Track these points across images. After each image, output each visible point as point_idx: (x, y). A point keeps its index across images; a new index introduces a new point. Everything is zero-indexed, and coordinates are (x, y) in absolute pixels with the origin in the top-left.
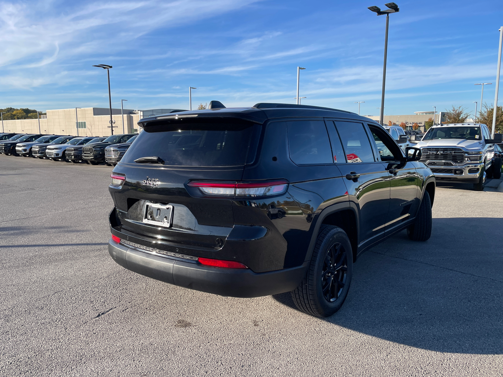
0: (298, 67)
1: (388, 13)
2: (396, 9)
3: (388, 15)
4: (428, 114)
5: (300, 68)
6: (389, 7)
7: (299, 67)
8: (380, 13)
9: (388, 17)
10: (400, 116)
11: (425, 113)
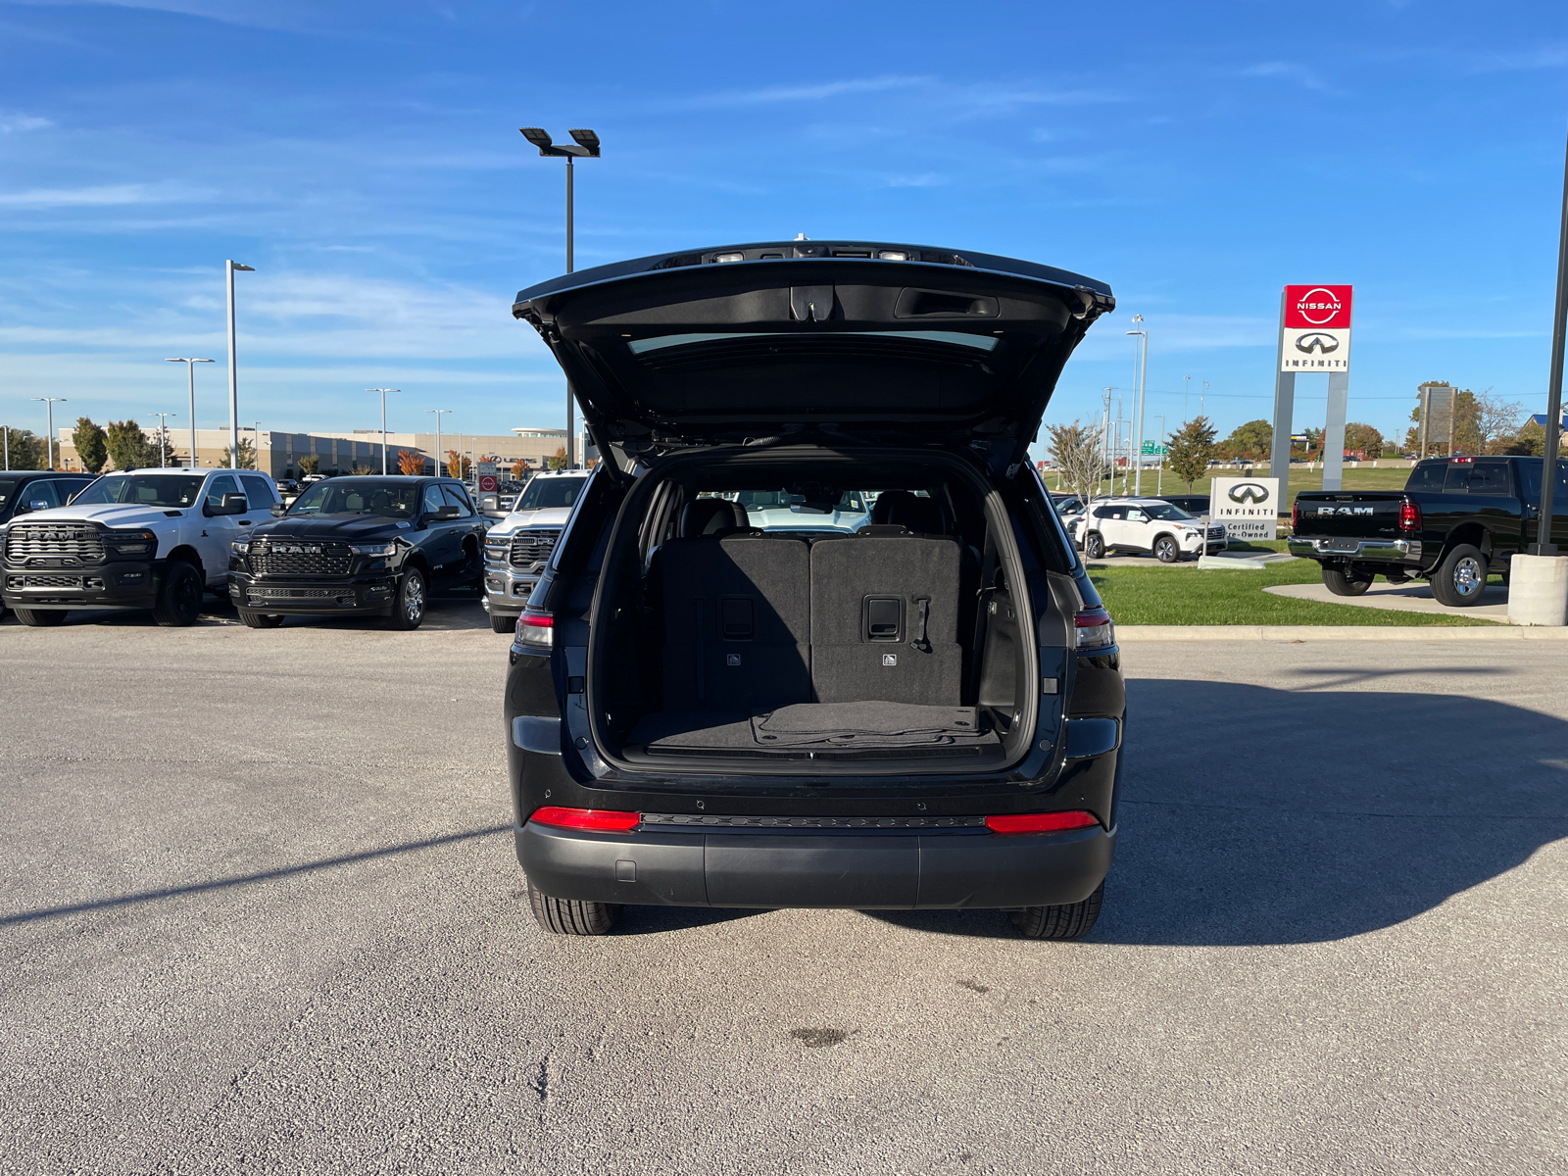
0: (229, 262)
1: (570, 155)
2: (589, 144)
3: (570, 160)
4: (548, 436)
5: (235, 266)
6: (577, 141)
7: (232, 262)
8: (547, 148)
9: (571, 167)
10: (478, 437)
11: (542, 433)
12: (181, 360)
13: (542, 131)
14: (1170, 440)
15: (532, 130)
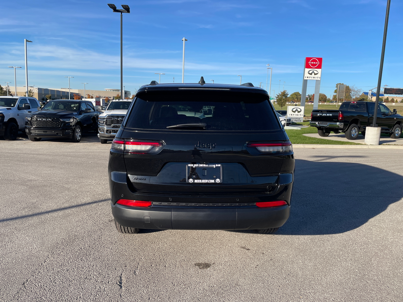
0: (25, 40)
1: (122, 12)
2: (127, 9)
3: (122, 14)
4: (114, 91)
5: (27, 41)
6: (123, 8)
7: (26, 39)
8: (115, 10)
9: (122, 15)
10: (96, 91)
11: (113, 90)
12: (12, 67)
13: (114, 5)
14: (277, 96)
15: (111, 4)
